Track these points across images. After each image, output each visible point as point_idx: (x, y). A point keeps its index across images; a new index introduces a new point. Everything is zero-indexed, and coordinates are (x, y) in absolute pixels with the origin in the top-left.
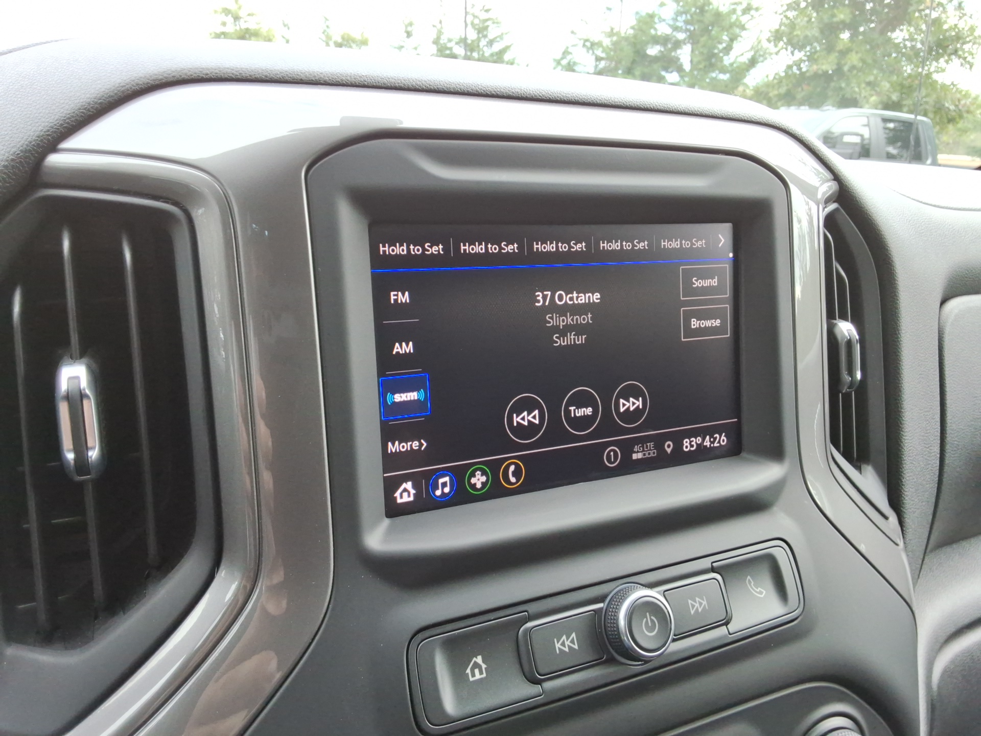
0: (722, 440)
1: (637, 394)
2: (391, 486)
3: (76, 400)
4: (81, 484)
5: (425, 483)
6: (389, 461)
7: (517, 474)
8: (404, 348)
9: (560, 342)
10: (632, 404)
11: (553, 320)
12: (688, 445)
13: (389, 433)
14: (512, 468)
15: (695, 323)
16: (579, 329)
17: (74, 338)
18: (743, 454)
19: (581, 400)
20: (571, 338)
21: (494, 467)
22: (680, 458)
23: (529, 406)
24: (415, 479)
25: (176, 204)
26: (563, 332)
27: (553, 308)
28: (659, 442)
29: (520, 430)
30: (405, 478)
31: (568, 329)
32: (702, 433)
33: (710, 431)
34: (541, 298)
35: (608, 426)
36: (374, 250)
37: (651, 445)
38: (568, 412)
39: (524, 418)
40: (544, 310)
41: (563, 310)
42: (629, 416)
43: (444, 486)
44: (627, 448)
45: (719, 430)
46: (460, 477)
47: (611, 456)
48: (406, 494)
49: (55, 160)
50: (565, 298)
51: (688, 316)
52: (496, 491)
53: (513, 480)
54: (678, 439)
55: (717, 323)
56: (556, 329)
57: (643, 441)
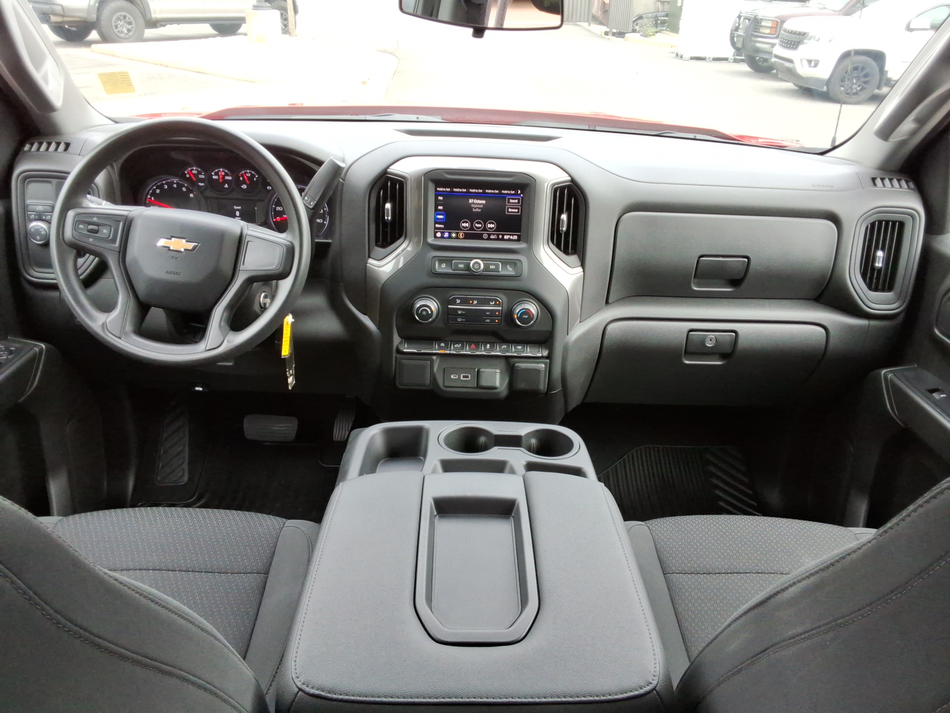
0: (515, 237)
1: (493, 223)
2: (435, 233)
3: (388, 210)
4: (387, 223)
5: (443, 233)
6: (436, 228)
7: (462, 235)
8: (440, 208)
9: (474, 210)
10: (492, 226)
11: (472, 206)
12: (506, 237)
13: (436, 223)
14: (461, 234)
15: (510, 210)
16: (479, 208)
17: (389, 199)
18: (521, 242)
19: (478, 223)
20: (477, 210)
21: (457, 233)
22: (503, 239)
23: (466, 222)
24: (441, 232)
25: (404, 179)
26: (475, 208)
27: (473, 203)
28: (498, 235)
29: (464, 227)
30: (446, 232)
31: (476, 208)
32: (510, 235)
33: (513, 235)
34: (471, 201)
35: (485, 229)
36: (436, 189)
37: (496, 235)
38: (475, 225)
39: (465, 225)
40: (471, 203)
41: (476, 204)
42: (490, 228)
43: (446, 235)
44: (489, 235)
45: (515, 235)
46: (450, 234)
47: (485, 236)
48: (439, 235)
49: (388, 170)
50: (476, 201)
51: (508, 208)
52: (457, 238)
53: (461, 236)
54: (503, 235)
55: (516, 210)
56: (474, 207)
57: (494, 234)
